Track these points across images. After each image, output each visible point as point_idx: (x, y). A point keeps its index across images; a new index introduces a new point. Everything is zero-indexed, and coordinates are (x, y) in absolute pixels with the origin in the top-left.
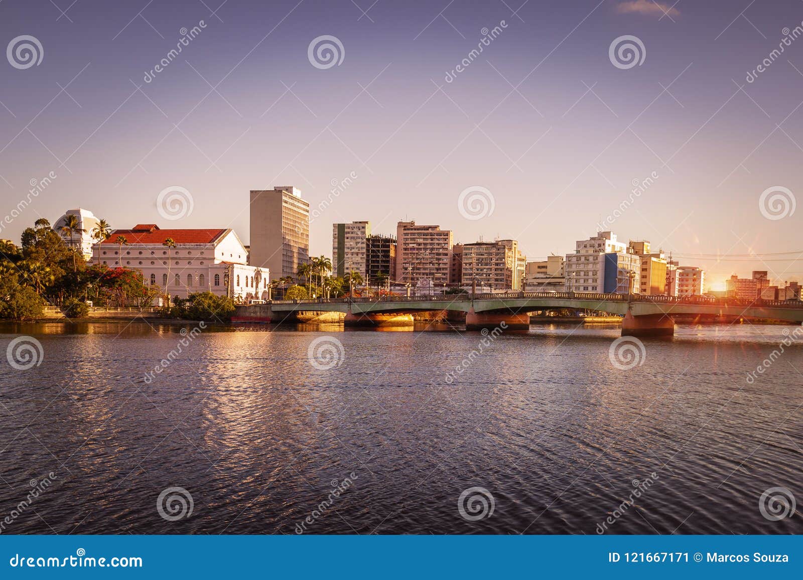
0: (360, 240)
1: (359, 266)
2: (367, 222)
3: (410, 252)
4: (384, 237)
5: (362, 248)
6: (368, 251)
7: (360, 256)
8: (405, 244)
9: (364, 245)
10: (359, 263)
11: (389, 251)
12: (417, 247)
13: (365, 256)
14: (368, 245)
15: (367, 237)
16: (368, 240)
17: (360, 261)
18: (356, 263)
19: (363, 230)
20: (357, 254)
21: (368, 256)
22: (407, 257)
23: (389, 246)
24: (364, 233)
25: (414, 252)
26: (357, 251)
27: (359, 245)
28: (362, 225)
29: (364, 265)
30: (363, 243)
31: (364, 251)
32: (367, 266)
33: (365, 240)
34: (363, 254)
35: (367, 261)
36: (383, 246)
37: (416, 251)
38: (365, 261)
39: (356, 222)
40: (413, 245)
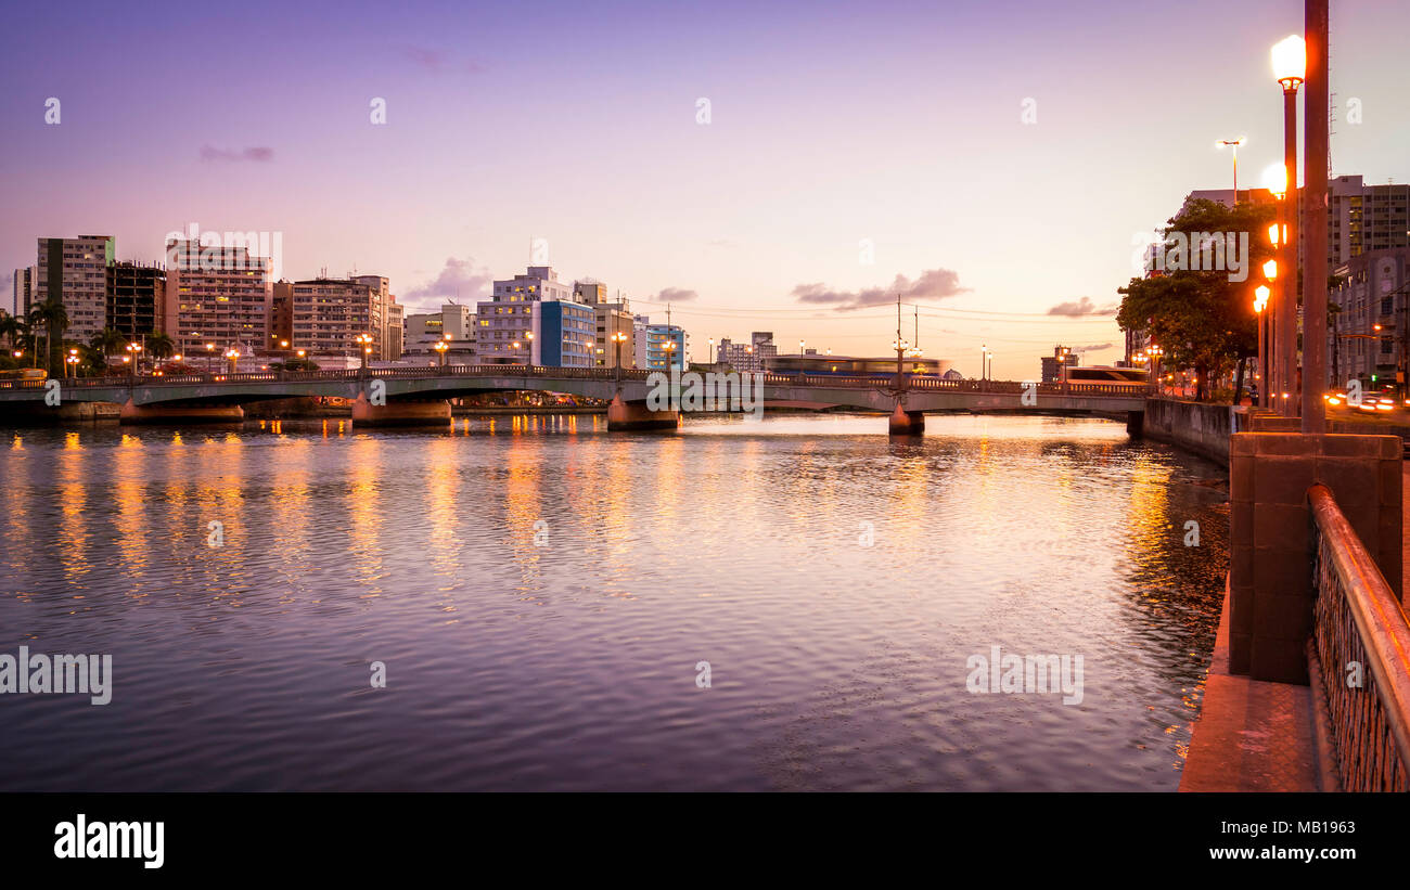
0: (94, 271)
1: (91, 318)
2: (107, 238)
3: (192, 293)
4: (141, 266)
5: (98, 285)
6: (110, 290)
7: (94, 299)
8: (183, 279)
9: (103, 280)
10: (91, 313)
11: (152, 291)
12: (207, 285)
13: (104, 299)
14: (110, 280)
15: (108, 265)
16: (110, 270)
17: (94, 308)
18: (87, 313)
19: (100, 252)
20: (88, 295)
21: (110, 299)
22: (186, 302)
23: (152, 282)
24: (102, 257)
25: (200, 293)
26: (85, 289)
27: (93, 280)
28: (98, 243)
29: (103, 318)
30: (99, 276)
31: (103, 290)
32: (110, 318)
33: (103, 271)
34: (100, 295)
35: (110, 308)
36: (140, 282)
37: (204, 293)
38: (103, 309)
39: (86, 237)
40: (198, 281)
